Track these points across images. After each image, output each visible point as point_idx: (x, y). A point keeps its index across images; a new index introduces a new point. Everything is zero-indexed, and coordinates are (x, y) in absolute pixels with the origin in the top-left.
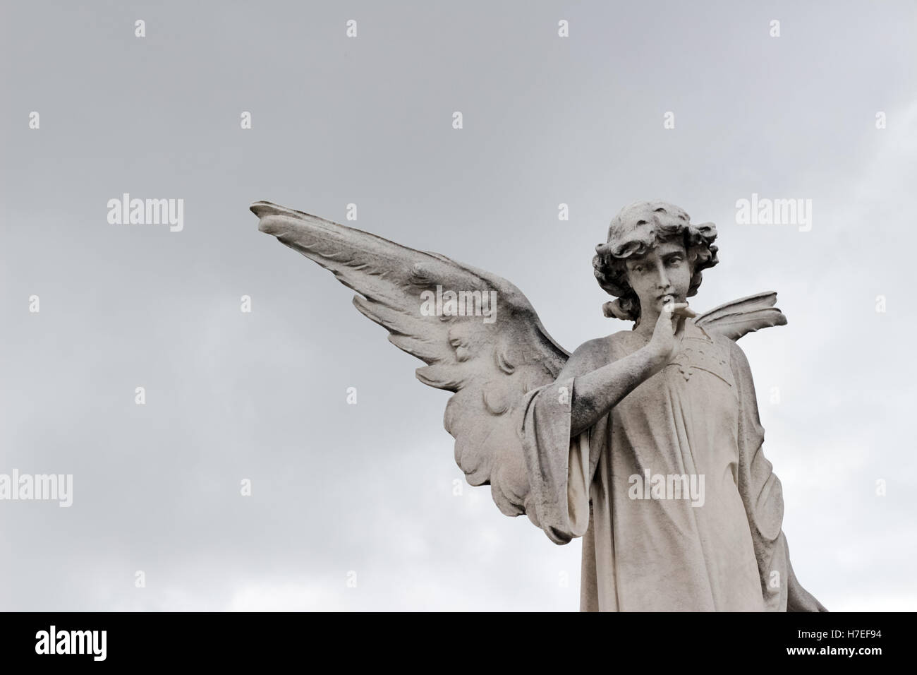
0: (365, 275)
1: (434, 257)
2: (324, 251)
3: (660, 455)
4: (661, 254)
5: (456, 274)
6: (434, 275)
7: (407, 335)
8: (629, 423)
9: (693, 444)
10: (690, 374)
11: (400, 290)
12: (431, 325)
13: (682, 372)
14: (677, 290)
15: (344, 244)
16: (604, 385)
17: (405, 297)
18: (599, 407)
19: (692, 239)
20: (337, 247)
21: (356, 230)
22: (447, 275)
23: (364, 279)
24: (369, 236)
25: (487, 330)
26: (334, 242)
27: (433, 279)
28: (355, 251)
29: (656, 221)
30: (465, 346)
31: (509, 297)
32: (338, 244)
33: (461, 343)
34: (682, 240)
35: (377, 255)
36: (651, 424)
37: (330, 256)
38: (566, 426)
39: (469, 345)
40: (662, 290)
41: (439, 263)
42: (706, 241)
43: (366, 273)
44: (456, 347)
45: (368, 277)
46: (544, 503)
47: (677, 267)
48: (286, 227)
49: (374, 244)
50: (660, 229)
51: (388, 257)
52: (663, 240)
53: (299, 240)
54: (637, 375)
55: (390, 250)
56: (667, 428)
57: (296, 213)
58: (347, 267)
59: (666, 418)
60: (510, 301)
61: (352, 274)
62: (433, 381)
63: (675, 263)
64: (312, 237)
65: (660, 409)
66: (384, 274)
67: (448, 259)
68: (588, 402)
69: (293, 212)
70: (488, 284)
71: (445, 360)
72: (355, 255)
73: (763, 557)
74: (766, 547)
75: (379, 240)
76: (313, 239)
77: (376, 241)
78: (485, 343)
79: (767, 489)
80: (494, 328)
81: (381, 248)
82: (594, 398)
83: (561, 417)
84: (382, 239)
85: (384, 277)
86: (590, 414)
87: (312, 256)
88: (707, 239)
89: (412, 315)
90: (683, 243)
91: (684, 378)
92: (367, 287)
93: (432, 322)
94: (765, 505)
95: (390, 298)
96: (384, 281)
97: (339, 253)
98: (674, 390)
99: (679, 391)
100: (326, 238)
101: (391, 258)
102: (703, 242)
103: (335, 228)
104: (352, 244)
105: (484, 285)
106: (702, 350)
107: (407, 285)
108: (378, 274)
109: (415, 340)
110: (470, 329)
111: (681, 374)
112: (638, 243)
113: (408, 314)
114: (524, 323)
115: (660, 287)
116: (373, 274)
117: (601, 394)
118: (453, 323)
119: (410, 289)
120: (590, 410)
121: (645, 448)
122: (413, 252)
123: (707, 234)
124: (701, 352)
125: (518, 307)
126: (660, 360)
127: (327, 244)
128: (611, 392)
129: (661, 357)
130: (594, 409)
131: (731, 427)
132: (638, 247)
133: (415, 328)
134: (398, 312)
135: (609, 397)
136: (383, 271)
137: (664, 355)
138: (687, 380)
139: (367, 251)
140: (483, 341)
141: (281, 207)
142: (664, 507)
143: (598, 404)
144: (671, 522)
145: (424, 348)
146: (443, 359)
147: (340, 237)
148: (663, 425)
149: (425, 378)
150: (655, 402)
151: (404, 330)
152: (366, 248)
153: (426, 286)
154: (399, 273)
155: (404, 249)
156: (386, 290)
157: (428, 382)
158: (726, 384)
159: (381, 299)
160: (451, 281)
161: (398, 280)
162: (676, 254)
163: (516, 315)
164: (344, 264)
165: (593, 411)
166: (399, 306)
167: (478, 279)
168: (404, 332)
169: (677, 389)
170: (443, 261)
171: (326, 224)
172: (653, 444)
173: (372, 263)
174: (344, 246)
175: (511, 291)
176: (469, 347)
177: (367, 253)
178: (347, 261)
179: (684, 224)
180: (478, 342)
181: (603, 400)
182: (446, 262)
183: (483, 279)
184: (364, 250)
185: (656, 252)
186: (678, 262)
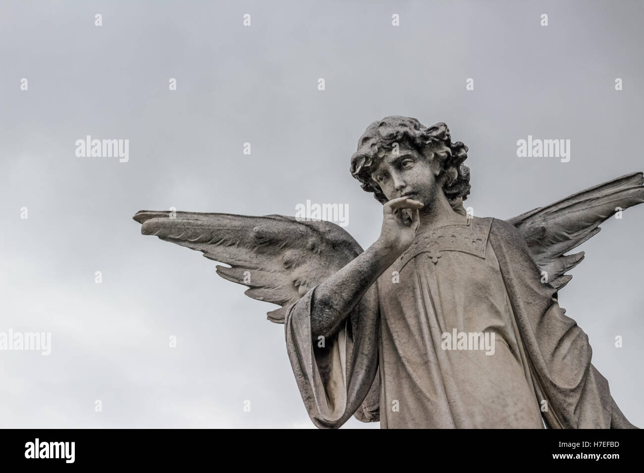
0: (225, 247)
1: (271, 218)
2: (190, 237)
3: (412, 334)
4: (390, 161)
5: (287, 227)
6: (270, 233)
7: (260, 287)
8: (390, 313)
9: (441, 318)
10: (438, 258)
11: (252, 252)
12: (279, 274)
13: (431, 258)
14: (414, 188)
15: (203, 227)
16: (336, 285)
17: (257, 257)
18: (337, 305)
19: (418, 141)
20: (198, 231)
21: (212, 214)
22: (281, 229)
23: (225, 251)
24: (222, 215)
25: (320, 267)
26: (196, 228)
27: (270, 236)
28: (211, 231)
29: (379, 135)
30: (304, 284)
31: (326, 234)
32: (199, 229)
33: (300, 282)
34: (407, 144)
35: (228, 229)
36: (404, 309)
37: (196, 239)
38: (308, 328)
39: (307, 283)
40: (399, 191)
41: (275, 223)
42: (436, 139)
43: (225, 246)
44: (299, 286)
45: (227, 249)
46: (308, 399)
47: (410, 168)
48: (158, 226)
49: (225, 221)
50: (382, 140)
51: (237, 228)
52: (388, 148)
53: (171, 234)
54: (366, 270)
55: (237, 223)
56: (416, 309)
57: (165, 214)
58: (212, 245)
59: (415, 301)
60: (327, 237)
61: (215, 249)
62: (280, 319)
63: (407, 166)
64: (179, 228)
65: (411, 294)
66: (238, 243)
67: (282, 217)
68: (326, 303)
69: (163, 213)
70: (311, 228)
71: (292, 299)
72: (213, 233)
73: (565, 406)
74: (565, 396)
75: (229, 217)
76: (180, 231)
77: (227, 218)
78: (320, 277)
79: (567, 344)
80: (325, 263)
81: (230, 222)
82: (330, 298)
83: (304, 322)
84: (232, 215)
85: (239, 246)
86: (330, 313)
87: (183, 243)
88: (436, 137)
89: (264, 270)
90: (410, 147)
91: (432, 262)
92: (227, 257)
93: (279, 272)
94: (564, 359)
95: (246, 261)
96: (240, 248)
97: (202, 236)
98: (423, 274)
99: (428, 275)
100: (189, 227)
101: (240, 229)
102: (433, 140)
103: (196, 216)
104: (209, 226)
105: (309, 230)
106: (455, 234)
107: (256, 246)
108: (233, 244)
109: (267, 289)
110: (307, 269)
111: (430, 259)
112: (363, 157)
113: (261, 270)
114: (344, 253)
115: (397, 190)
116: (230, 245)
117: (335, 293)
118: (295, 268)
119: (259, 249)
120: (329, 309)
121: (402, 331)
122: (256, 219)
123: (435, 133)
124: (454, 236)
125: (335, 240)
126: (387, 251)
127: (191, 231)
128: (344, 289)
129: (386, 248)
130: (333, 308)
131: (487, 295)
132: (364, 160)
133: (266, 279)
134: (254, 270)
135: (343, 294)
136: (237, 241)
137: (388, 245)
138: (435, 264)
139: (221, 228)
140: (318, 276)
141: (154, 211)
142: (415, 379)
143: (335, 302)
144: (421, 392)
145: (274, 295)
146: (290, 299)
147: (199, 223)
148: (414, 308)
149: (273, 318)
150: (407, 289)
151: (256, 284)
152: (220, 226)
153: (268, 244)
154: (248, 239)
155: (249, 219)
156: (243, 254)
157: (276, 321)
158: (478, 258)
159: (239, 263)
160: (285, 234)
161: (248, 244)
162: (404, 157)
163: (336, 248)
164: (209, 243)
165: (332, 309)
166: (253, 266)
167: (304, 226)
168: (257, 285)
169: (425, 273)
170: (278, 220)
171: (189, 216)
172: (407, 327)
173: (227, 237)
174: (204, 229)
175: (327, 229)
176: (308, 284)
177: (221, 230)
178: (209, 241)
179: (402, 130)
180: (314, 278)
181: (339, 298)
182: (280, 220)
183: (307, 225)
184: (219, 228)
185: (385, 161)
186: (409, 164)
